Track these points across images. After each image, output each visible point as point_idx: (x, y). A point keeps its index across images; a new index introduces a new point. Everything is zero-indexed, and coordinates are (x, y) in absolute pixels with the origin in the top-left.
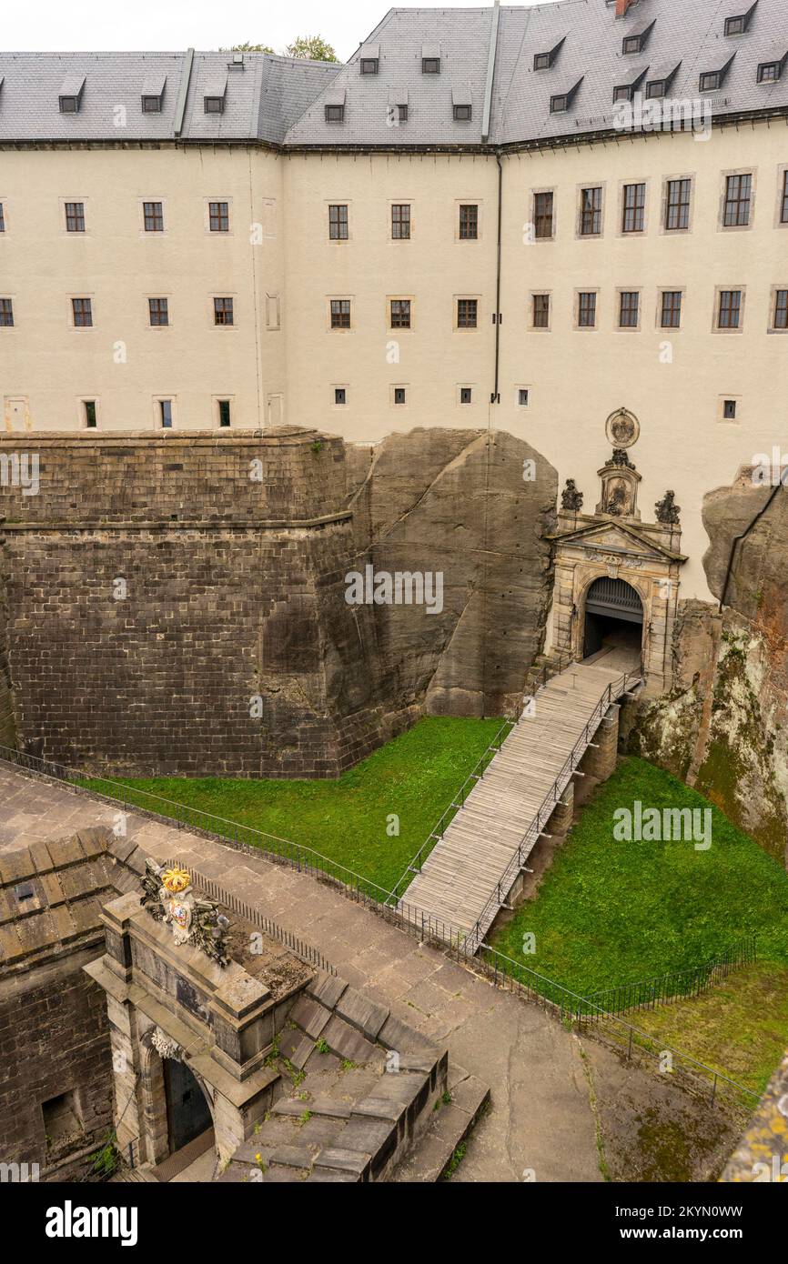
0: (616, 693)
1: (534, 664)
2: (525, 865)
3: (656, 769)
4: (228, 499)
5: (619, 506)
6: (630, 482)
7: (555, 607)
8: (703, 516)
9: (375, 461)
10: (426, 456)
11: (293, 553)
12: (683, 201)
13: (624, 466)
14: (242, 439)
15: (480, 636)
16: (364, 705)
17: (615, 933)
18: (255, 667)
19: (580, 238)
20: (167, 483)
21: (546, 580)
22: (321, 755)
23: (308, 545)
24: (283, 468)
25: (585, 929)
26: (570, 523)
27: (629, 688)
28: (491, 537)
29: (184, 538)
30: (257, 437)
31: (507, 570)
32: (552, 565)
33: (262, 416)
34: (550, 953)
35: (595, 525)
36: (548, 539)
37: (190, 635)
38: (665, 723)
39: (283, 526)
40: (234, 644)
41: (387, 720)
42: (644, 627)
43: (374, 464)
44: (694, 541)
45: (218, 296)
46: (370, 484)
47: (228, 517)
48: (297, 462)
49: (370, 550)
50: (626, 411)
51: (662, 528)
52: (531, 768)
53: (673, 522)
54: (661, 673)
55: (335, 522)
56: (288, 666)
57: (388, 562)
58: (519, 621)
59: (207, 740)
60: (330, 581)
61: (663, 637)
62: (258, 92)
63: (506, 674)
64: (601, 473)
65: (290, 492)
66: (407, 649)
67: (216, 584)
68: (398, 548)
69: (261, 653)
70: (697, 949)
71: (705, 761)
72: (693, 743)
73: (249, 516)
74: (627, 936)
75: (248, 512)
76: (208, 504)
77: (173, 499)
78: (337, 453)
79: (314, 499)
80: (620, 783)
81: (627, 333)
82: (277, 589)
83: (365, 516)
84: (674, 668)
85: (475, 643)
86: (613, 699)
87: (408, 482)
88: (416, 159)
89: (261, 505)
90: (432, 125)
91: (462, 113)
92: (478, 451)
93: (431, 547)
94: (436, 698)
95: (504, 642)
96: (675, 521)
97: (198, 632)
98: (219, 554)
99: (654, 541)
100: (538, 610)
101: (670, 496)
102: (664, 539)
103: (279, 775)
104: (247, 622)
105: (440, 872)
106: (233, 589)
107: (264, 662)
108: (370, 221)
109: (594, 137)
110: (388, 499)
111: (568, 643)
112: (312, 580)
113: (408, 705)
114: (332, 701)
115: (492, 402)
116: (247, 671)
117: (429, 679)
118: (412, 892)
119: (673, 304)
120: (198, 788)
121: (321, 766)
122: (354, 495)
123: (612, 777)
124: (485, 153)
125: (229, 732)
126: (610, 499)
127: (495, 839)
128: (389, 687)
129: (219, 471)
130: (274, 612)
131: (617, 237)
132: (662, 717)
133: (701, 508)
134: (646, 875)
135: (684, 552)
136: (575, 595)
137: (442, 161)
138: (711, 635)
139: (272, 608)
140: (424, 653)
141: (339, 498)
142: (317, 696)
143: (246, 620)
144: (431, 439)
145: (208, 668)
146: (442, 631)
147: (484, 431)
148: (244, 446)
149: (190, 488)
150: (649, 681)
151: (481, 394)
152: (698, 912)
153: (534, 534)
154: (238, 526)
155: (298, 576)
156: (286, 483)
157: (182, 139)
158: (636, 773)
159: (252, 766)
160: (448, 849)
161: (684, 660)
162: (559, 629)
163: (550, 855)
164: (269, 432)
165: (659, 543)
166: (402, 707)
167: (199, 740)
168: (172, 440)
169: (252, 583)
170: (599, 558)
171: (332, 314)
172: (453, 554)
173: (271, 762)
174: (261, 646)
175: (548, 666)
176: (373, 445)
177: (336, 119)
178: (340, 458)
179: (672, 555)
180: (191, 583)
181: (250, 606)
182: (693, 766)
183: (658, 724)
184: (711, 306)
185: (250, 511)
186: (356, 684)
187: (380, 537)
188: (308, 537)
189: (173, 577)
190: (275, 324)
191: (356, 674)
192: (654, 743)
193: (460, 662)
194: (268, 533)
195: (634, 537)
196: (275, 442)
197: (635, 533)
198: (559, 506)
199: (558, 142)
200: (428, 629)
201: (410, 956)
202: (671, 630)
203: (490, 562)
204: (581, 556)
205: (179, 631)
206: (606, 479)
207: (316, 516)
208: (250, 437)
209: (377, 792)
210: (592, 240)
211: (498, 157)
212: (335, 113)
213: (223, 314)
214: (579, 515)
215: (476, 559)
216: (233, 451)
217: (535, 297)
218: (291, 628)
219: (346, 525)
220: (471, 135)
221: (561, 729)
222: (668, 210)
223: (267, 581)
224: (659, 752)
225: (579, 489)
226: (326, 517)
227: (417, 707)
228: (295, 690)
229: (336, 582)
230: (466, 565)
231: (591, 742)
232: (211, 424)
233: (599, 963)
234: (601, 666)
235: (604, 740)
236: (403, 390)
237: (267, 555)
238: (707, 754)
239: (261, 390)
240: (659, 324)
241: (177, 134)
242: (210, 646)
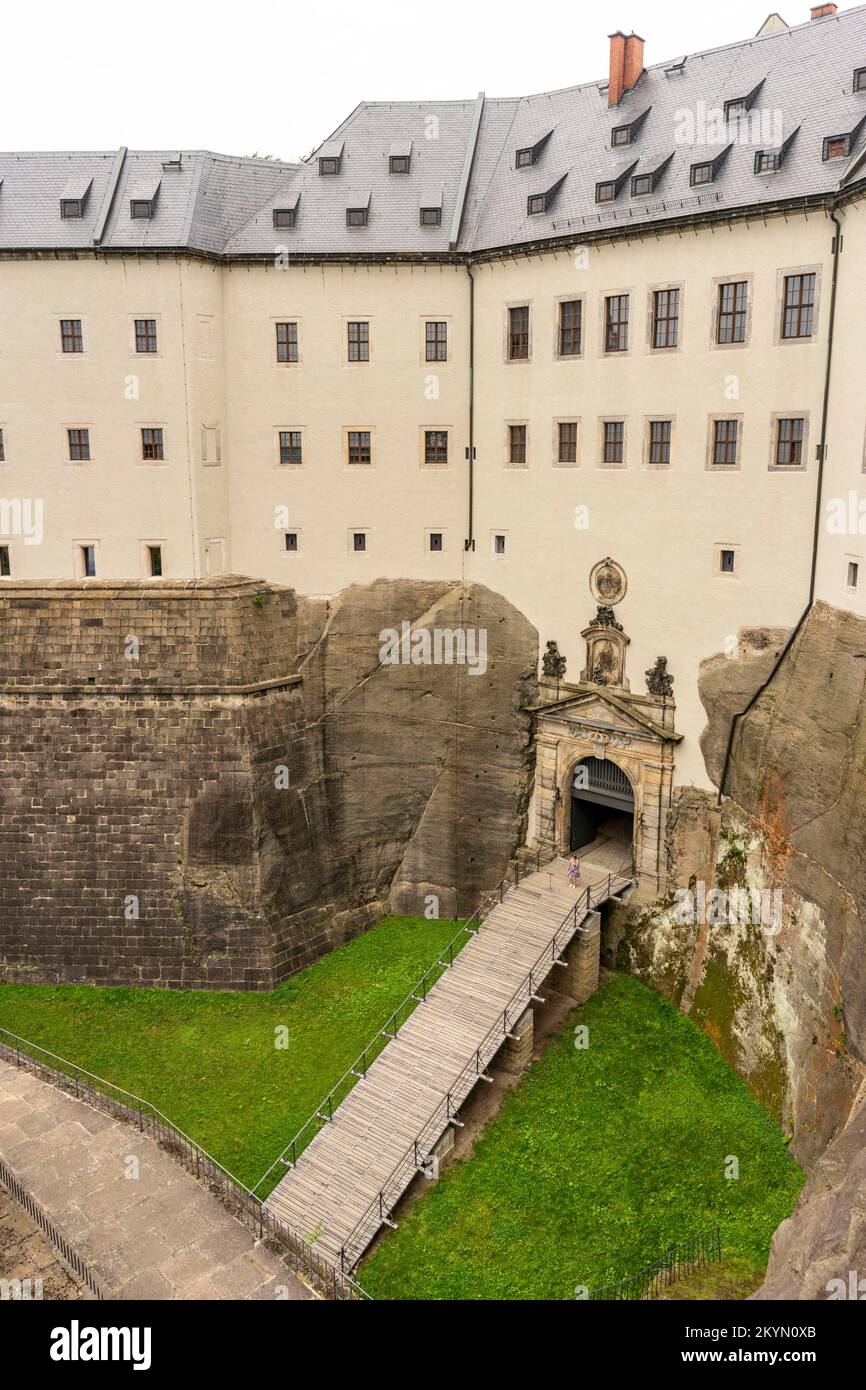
0: (598, 897)
1: (514, 857)
2: (455, 1117)
3: (646, 989)
4: (153, 661)
5: (606, 674)
6: (617, 645)
7: (538, 790)
8: (699, 688)
9: (331, 617)
10: (390, 612)
11: (226, 723)
12: (672, 315)
13: (610, 626)
14: (173, 591)
15: (451, 822)
16: (308, 903)
17: (557, 1209)
18: (179, 856)
19: (558, 359)
20: (84, 641)
21: (526, 759)
22: (253, 962)
23: (244, 714)
24: (217, 624)
25: (520, 1204)
26: (552, 693)
27: (616, 891)
28: (464, 707)
29: (102, 705)
30: (190, 589)
31: (481, 746)
32: (532, 741)
33: (198, 564)
34: (471, 1233)
35: (579, 696)
36: (527, 711)
37: (105, 817)
38: (657, 934)
39: (215, 693)
40: (155, 829)
41: (340, 919)
42: (635, 818)
43: (330, 620)
44: (690, 718)
45: (147, 427)
46: (325, 643)
47: (153, 681)
48: (234, 618)
49: (322, 721)
50: (612, 562)
51: (653, 700)
52: (483, 989)
53: (665, 694)
54: (655, 874)
55: (280, 688)
56: (216, 856)
57: (344, 734)
58: (496, 806)
59: (121, 942)
60: (270, 757)
61: (656, 831)
62: (194, 194)
63: (482, 868)
64: (585, 634)
65: (224, 652)
66: (364, 837)
67: (137, 758)
68: (357, 718)
69: (186, 840)
70: (654, 1237)
71: (702, 984)
72: (689, 960)
73: (176, 680)
74: (573, 1214)
75: (176, 675)
76: (131, 665)
77: (90, 660)
78: (286, 607)
79: (254, 662)
80: (601, 1006)
81: (611, 470)
82: (207, 766)
83: (318, 681)
84: (669, 868)
85: (445, 830)
86: (592, 905)
87: (368, 642)
88: (375, 269)
89: (191, 667)
90: (396, 231)
91: (431, 217)
92: (450, 606)
93: (394, 717)
94: (401, 893)
95: (479, 831)
96: (668, 693)
97: (115, 815)
98: (142, 724)
99: (646, 717)
100: (517, 794)
101: (662, 663)
102: (656, 713)
103: (203, 985)
104: (171, 803)
105: (354, 1121)
106: (156, 764)
107: (190, 851)
108: (323, 341)
109: (572, 241)
110: (346, 662)
111: (550, 833)
112: (247, 755)
113: (367, 902)
114: (267, 899)
115: (467, 550)
116: (169, 862)
117: (393, 873)
118: (316, 1146)
119: (662, 436)
120: (107, 999)
121: (253, 975)
122: (306, 656)
123: (592, 998)
124: (453, 263)
125: (146, 934)
126: (595, 665)
127: (425, 1080)
128: (344, 881)
129: (144, 628)
130: (202, 792)
131: (599, 357)
132: (655, 927)
133: (697, 678)
134: (610, 1130)
135: (679, 731)
136: (559, 778)
137: (405, 270)
138: (710, 830)
139: (201, 788)
140: (386, 842)
141: (287, 659)
142: (249, 893)
143: (171, 802)
144: (396, 591)
145: (124, 857)
146: (407, 816)
147: (458, 583)
148: (174, 599)
149: (110, 646)
150: (641, 883)
151: (453, 540)
152: (666, 1183)
153: (511, 704)
154: (163, 692)
155: (232, 750)
156: (220, 642)
157: (103, 248)
158: (621, 995)
159: (172, 974)
160: (368, 1091)
161: (679, 859)
162: (542, 816)
163: (498, 1099)
164: (205, 583)
165: (650, 719)
166: (360, 905)
167: (114, 942)
168: (92, 592)
169: (178, 758)
170: (584, 734)
171: (282, 448)
172: (420, 726)
173: (194, 969)
174: (186, 832)
175: (529, 860)
176: (329, 598)
177: (287, 225)
178: (290, 613)
179: (665, 734)
180: (108, 758)
181: (175, 785)
182: (688, 988)
183: (649, 936)
184: (704, 439)
185: (178, 675)
186: (299, 878)
187: (335, 705)
188: (243, 705)
189: (88, 749)
190: (214, 457)
191: (300, 865)
192: (645, 958)
193: (429, 853)
194: (198, 701)
195: (622, 711)
196: (209, 594)
197: (623, 706)
198: (540, 672)
199: (533, 248)
200: (390, 814)
201: (238, 1260)
202: (664, 823)
203: (462, 736)
204: (565, 732)
205: (94, 813)
206: (591, 642)
207: (256, 681)
208: (182, 589)
209: (313, 1009)
210: (571, 361)
211: (469, 267)
212: (287, 219)
213: (152, 448)
214: (561, 683)
215: (446, 734)
216: (161, 604)
217: (512, 428)
218: (221, 811)
219: (294, 691)
220: (440, 241)
221: (526, 941)
222: (656, 326)
223: (195, 756)
224: (650, 969)
225: (562, 653)
226: (269, 681)
227: (378, 904)
228: (221, 885)
229: (279, 757)
230: (435, 739)
231: (559, 959)
232: (141, 574)
233: (529, 1250)
234: (589, 862)
235: (582, 955)
236: (363, 535)
237: (196, 726)
238: (703, 974)
239: (196, 535)
240: (647, 459)
241: (96, 242)
242: (127, 831)
